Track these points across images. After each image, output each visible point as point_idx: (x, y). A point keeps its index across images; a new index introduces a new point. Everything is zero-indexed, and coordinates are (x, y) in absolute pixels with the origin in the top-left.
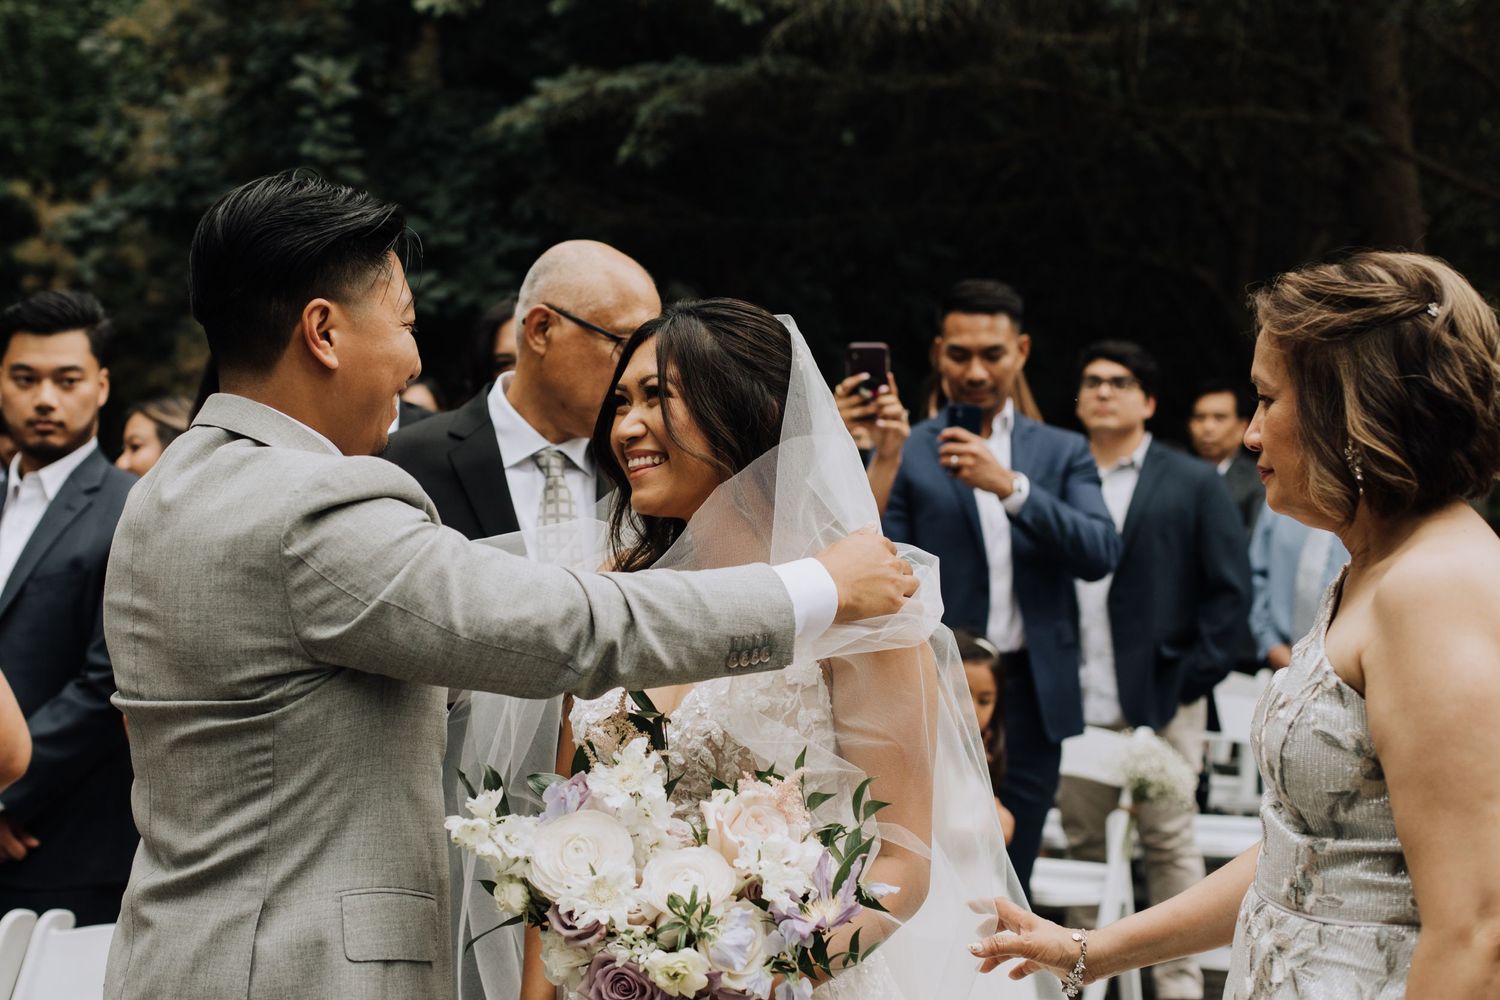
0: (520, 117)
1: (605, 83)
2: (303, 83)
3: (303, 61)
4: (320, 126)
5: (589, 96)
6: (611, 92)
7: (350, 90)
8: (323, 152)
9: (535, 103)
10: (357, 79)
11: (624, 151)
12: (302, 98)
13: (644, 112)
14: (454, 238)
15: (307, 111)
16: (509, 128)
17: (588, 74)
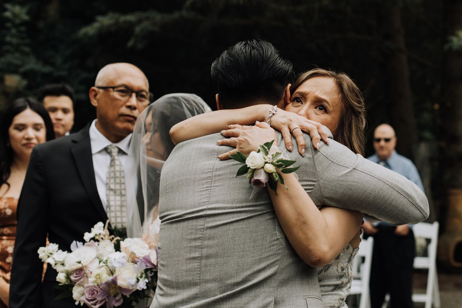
0: (91, 30)
1: (124, 18)
2: (8, 14)
3: (8, 6)
4: (14, 31)
5: (117, 23)
6: (125, 22)
7: (26, 17)
8: (14, 41)
9: (96, 25)
10: (28, 13)
11: (130, 43)
12: (7, 20)
13: (138, 29)
14: (64, 73)
15: (9, 25)
16: (86, 34)
17: (116, 15)
